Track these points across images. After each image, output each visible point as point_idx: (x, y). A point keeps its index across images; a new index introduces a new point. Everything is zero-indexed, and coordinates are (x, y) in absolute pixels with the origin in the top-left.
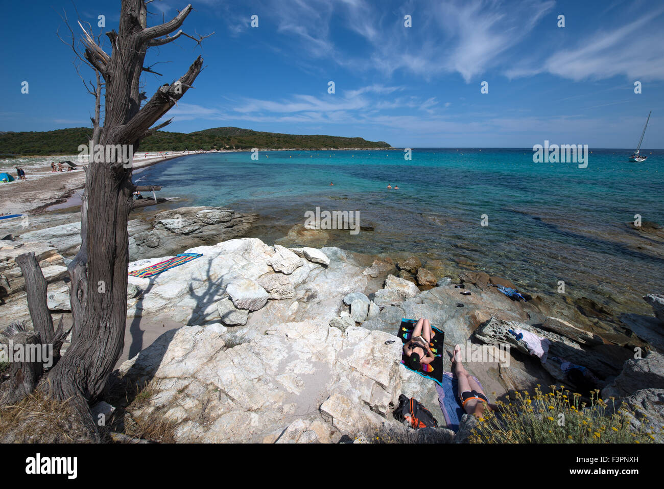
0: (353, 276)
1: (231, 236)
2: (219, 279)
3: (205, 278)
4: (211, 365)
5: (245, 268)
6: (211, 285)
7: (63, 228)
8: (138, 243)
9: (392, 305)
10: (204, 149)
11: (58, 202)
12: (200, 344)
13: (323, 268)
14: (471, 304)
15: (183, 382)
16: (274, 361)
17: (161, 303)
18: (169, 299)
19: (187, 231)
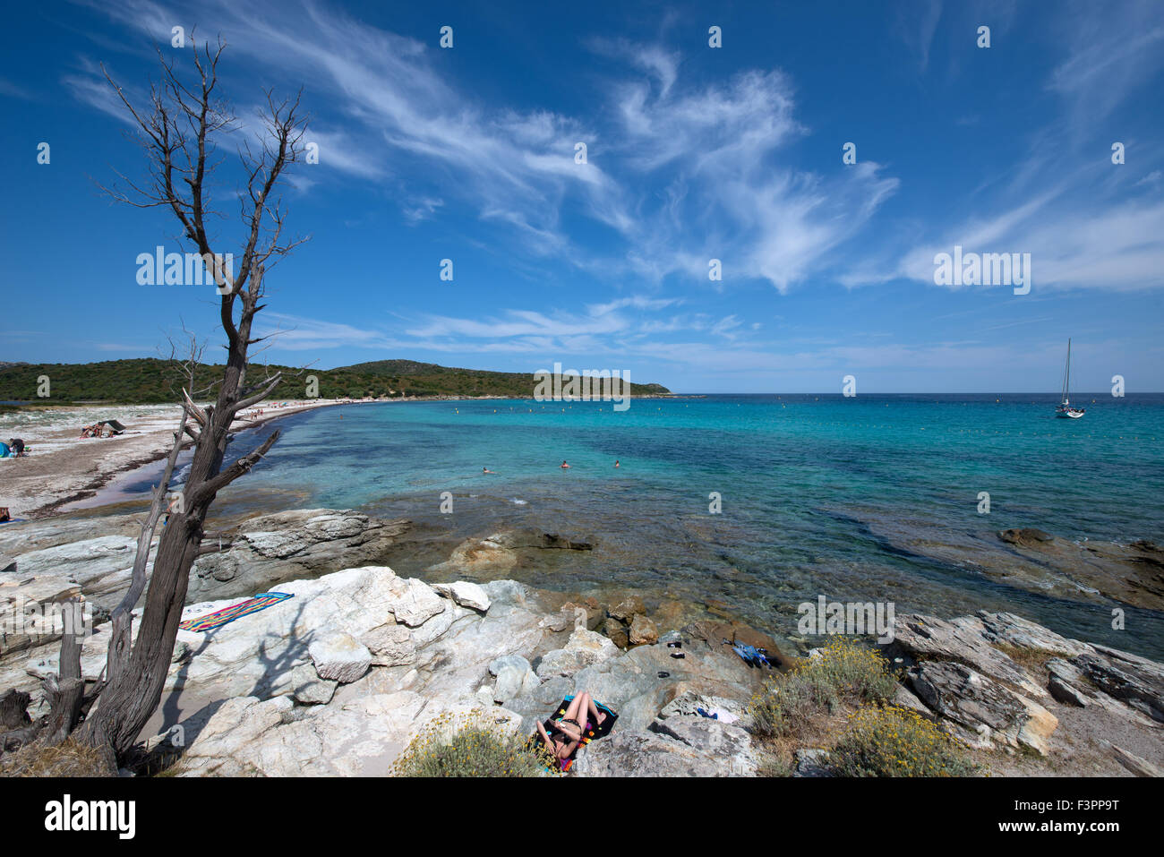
0: (521, 628)
1: (356, 561)
2: (307, 634)
3: (287, 631)
4: (255, 744)
5: (353, 616)
6: (294, 642)
7: (84, 547)
8: (202, 573)
9: (564, 676)
10: (351, 397)
11: (81, 496)
12: (250, 719)
13: (478, 616)
14: (681, 672)
15: (216, 761)
16: (338, 742)
17: (214, 668)
18: (227, 664)
19: (284, 553)
